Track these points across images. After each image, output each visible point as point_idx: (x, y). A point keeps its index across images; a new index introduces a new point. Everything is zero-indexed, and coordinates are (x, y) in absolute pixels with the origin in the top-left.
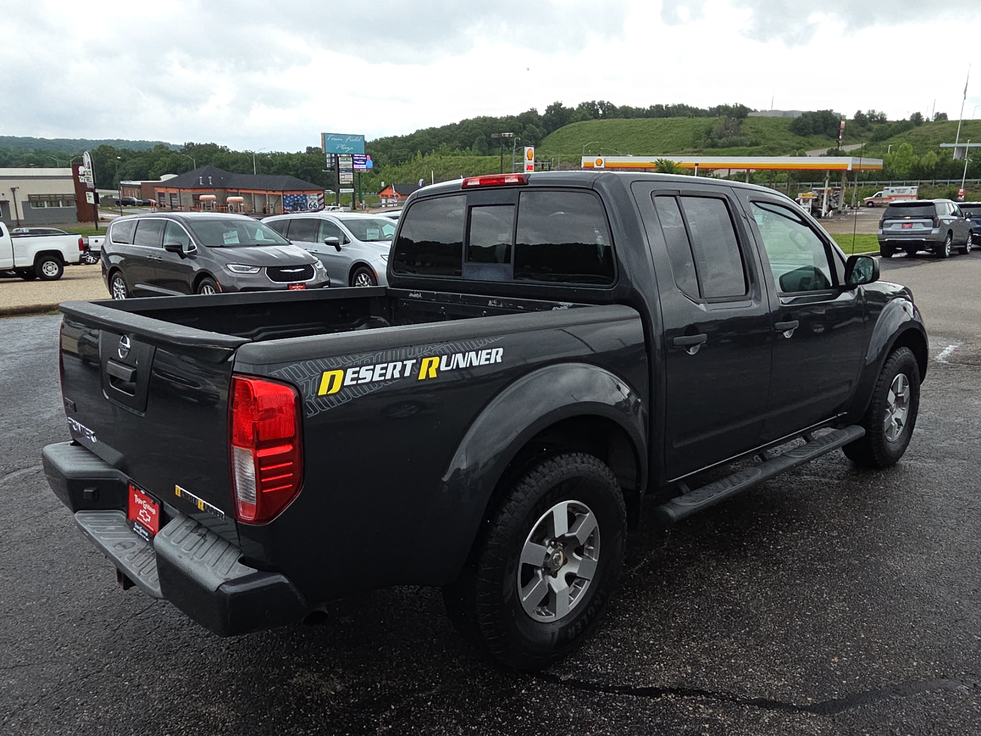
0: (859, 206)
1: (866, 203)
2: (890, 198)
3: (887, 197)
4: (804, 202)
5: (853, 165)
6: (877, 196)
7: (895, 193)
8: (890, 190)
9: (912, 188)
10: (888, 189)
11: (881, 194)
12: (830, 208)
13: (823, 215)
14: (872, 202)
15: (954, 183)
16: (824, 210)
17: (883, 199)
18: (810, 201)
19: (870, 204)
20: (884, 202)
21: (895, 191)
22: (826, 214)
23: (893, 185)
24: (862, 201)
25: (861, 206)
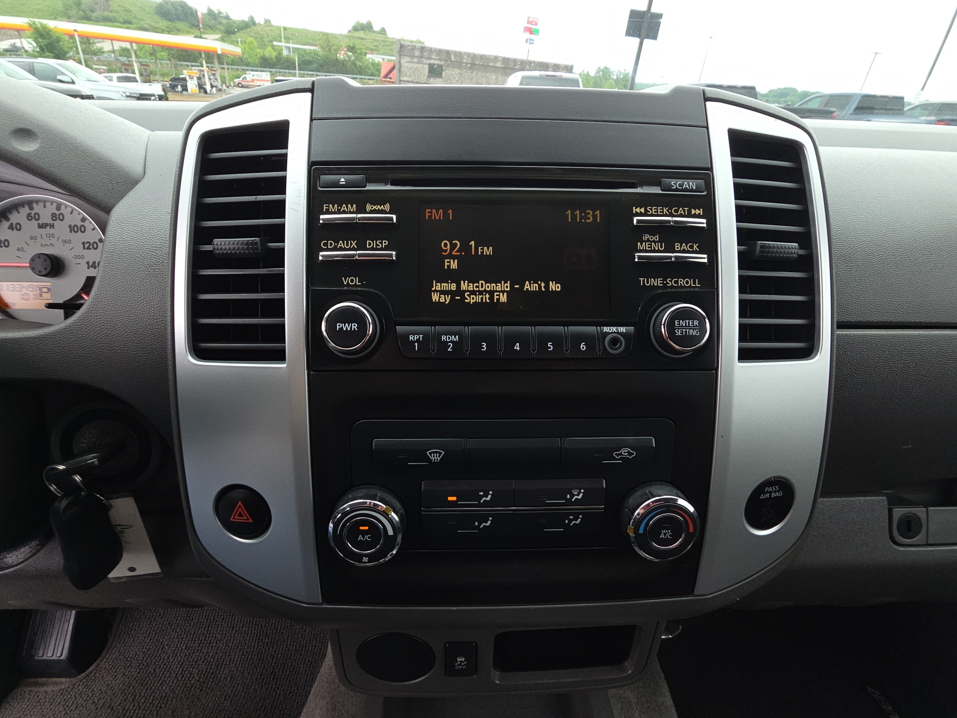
0: (232, 85)
1: (237, 83)
2: (253, 81)
3: (250, 80)
4: (190, 78)
5: (222, 49)
6: (243, 79)
7: (255, 77)
8: (251, 75)
9: (266, 74)
10: (250, 73)
11: (245, 77)
12: (212, 86)
13: (208, 91)
14: (241, 84)
15: (290, 73)
16: (208, 87)
17: (248, 81)
18: (195, 79)
19: (240, 85)
20: (250, 84)
21: (255, 76)
22: (211, 91)
23: (252, 70)
24: (234, 82)
25: (234, 86)
